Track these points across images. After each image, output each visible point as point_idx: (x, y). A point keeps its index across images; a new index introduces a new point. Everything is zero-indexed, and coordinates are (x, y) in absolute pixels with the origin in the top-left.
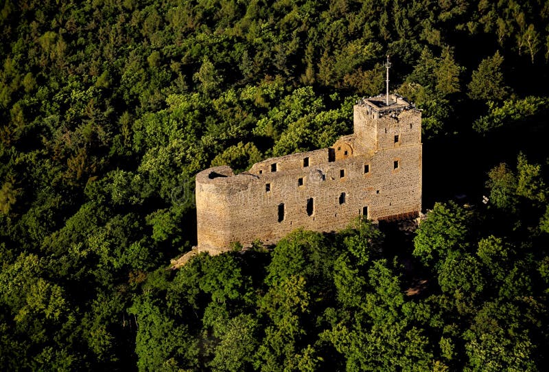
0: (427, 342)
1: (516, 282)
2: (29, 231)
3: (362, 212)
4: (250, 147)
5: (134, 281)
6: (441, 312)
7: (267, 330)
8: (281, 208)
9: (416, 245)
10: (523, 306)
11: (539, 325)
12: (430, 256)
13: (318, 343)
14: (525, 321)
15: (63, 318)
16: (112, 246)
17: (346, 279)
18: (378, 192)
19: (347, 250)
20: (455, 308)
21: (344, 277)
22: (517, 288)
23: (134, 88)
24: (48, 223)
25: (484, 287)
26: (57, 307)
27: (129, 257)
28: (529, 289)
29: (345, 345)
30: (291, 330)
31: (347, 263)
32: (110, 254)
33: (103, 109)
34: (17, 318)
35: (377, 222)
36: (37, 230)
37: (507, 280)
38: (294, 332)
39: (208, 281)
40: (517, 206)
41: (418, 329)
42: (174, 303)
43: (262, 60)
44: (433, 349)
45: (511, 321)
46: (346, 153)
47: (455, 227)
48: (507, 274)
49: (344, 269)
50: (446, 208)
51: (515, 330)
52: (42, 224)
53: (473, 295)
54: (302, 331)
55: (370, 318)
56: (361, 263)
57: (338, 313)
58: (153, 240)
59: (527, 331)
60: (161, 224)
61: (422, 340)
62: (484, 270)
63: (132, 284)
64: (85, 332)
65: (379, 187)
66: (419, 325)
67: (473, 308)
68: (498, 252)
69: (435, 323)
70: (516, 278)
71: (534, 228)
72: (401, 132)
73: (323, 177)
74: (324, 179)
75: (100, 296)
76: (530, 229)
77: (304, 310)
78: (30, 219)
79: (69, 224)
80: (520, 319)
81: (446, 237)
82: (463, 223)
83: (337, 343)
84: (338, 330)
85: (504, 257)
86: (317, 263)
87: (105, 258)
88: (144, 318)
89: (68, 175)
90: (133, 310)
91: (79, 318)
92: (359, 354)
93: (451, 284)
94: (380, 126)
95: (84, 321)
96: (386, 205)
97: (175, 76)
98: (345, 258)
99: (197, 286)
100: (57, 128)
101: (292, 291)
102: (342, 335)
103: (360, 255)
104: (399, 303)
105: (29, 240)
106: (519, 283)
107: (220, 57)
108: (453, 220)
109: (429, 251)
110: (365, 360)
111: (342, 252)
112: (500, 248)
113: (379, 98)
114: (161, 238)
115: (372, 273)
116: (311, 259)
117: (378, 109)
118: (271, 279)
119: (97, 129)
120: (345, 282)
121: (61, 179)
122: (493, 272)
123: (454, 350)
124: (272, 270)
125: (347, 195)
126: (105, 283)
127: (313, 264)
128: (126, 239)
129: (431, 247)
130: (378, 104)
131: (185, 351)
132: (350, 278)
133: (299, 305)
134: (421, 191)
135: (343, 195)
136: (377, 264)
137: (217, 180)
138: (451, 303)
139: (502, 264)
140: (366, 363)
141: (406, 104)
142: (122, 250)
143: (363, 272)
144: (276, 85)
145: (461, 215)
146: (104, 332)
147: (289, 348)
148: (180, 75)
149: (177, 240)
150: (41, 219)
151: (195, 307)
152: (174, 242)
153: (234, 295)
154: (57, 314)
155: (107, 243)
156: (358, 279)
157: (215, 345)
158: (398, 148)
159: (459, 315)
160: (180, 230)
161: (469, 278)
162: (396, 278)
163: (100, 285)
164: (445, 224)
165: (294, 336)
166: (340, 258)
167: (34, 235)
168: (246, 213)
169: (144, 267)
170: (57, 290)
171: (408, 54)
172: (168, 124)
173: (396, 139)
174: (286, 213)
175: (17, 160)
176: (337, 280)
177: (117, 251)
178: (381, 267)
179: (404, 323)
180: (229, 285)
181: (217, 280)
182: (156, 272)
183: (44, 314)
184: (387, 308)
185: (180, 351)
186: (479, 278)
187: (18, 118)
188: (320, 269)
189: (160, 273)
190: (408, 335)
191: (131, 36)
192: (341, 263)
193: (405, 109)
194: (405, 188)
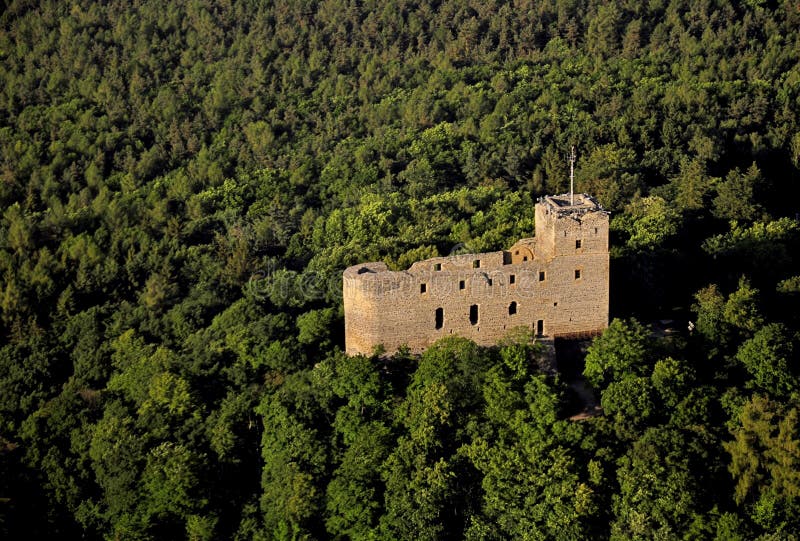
0: (572, 462)
1: (689, 410)
2: (173, 326)
3: (536, 327)
4: (432, 250)
5: (271, 384)
6: (594, 434)
7: (400, 440)
8: (439, 313)
9: (587, 365)
10: (689, 436)
11: (704, 455)
12: (601, 377)
13: (454, 457)
14: (689, 450)
15: (187, 415)
16: (251, 345)
17: (497, 392)
18: (555, 304)
19: (503, 361)
20: (614, 432)
21: (495, 389)
22: (689, 416)
23: (331, 186)
24: (195, 320)
25: (651, 413)
26: (180, 402)
27: (267, 357)
28: (704, 419)
29: (484, 461)
30: (425, 441)
31: (500, 375)
32: (248, 352)
33: (291, 206)
34: (139, 411)
35: (552, 338)
36: (182, 327)
37: (679, 407)
38: (429, 444)
39: (342, 384)
40: (727, 335)
41: (564, 448)
42: (303, 404)
43: (488, 163)
44: (579, 471)
45: (671, 449)
46: (525, 259)
47: (631, 346)
48: (680, 399)
49: (495, 381)
50: (624, 324)
51: (673, 458)
52: (188, 320)
53: (636, 419)
54: (437, 443)
55: (516, 435)
56: (517, 377)
57: (481, 427)
58: (297, 342)
59: (687, 461)
60: (308, 325)
61: (567, 460)
62: (654, 394)
63: (268, 386)
64: (208, 430)
65: (557, 298)
66: (566, 445)
67: (633, 433)
68: (673, 376)
69: (586, 445)
70: (690, 405)
71: (731, 357)
72: (583, 237)
73: (490, 282)
74: (491, 284)
75: (229, 395)
76: (726, 357)
77: (443, 421)
78: (175, 315)
79: (216, 321)
80: (684, 448)
81: (621, 357)
82: (641, 342)
83: (476, 459)
84: (478, 444)
85: (680, 382)
86: (466, 374)
87: (243, 358)
88: (270, 419)
89: (228, 271)
90: (258, 410)
91: (204, 416)
92: (496, 471)
93: (613, 407)
94: (558, 227)
95: (209, 419)
96: (565, 320)
97: (382, 174)
98: (498, 370)
99: (331, 389)
100: (232, 224)
101: (432, 400)
102: (481, 450)
103: (517, 367)
104: (549, 421)
105: (172, 337)
106: (692, 410)
107: (440, 156)
108: (630, 338)
109: (599, 370)
110: (502, 477)
111: (496, 363)
112: (676, 372)
113: (563, 197)
114: (307, 340)
115: (528, 388)
116: (459, 369)
117: (558, 208)
118: (414, 388)
119: (274, 225)
120: (496, 395)
121: (219, 276)
122: (663, 397)
123: (603, 475)
124: (417, 378)
125: (518, 305)
126: (237, 382)
127: (462, 374)
128: (266, 338)
129: (602, 366)
130: (559, 203)
131: (310, 456)
132: (502, 391)
133: (438, 415)
134: (607, 307)
135: (513, 305)
136: (535, 379)
137: (364, 275)
138: (610, 426)
139: (675, 389)
140: (503, 480)
141: (592, 205)
142: (261, 349)
143: (519, 386)
144: (492, 189)
145: (641, 334)
146: (226, 430)
147: (421, 458)
148: (388, 173)
149: (325, 343)
150: (188, 316)
151: (328, 411)
152: (321, 344)
153: (370, 401)
154: (181, 410)
155: (246, 341)
156: (511, 393)
157: (343, 451)
158: (579, 254)
159: (617, 438)
160: (328, 332)
161: (634, 401)
162: (554, 396)
163: (232, 383)
164: (620, 341)
165: (428, 448)
166: (493, 369)
167: (177, 332)
168: (397, 316)
169: (284, 369)
170: (182, 384)
171: (667, 165)
172: (353, 222)
173: (578, 244)
174: (445, 320)
175: (178, 253)
176: (487, 391)
177: (256, 349)
178: (538, 382)
179: (550, 442)
180: (364, 389)
181: (352, 384)
182: (295, 375)
183: (167, 410)
184: (535, 426)
185: (306, 456)
186: (646, 402)
187: (195, 212)
188: (469, 380)
189: (299, 376)
190: (552, 454)
191: (353, 130)
192: (493, 375)
193: (589, 210)
194: (588, 303)
